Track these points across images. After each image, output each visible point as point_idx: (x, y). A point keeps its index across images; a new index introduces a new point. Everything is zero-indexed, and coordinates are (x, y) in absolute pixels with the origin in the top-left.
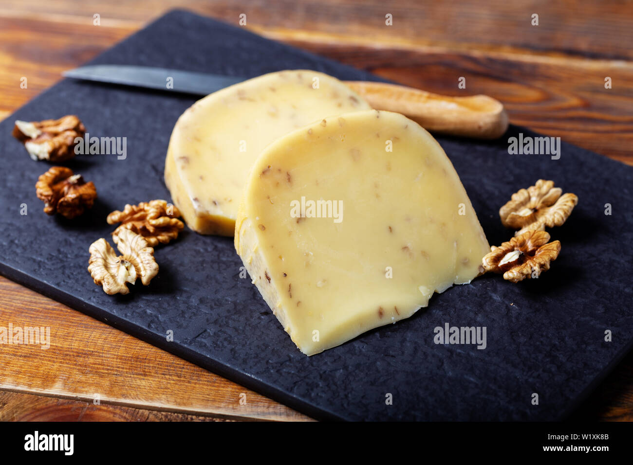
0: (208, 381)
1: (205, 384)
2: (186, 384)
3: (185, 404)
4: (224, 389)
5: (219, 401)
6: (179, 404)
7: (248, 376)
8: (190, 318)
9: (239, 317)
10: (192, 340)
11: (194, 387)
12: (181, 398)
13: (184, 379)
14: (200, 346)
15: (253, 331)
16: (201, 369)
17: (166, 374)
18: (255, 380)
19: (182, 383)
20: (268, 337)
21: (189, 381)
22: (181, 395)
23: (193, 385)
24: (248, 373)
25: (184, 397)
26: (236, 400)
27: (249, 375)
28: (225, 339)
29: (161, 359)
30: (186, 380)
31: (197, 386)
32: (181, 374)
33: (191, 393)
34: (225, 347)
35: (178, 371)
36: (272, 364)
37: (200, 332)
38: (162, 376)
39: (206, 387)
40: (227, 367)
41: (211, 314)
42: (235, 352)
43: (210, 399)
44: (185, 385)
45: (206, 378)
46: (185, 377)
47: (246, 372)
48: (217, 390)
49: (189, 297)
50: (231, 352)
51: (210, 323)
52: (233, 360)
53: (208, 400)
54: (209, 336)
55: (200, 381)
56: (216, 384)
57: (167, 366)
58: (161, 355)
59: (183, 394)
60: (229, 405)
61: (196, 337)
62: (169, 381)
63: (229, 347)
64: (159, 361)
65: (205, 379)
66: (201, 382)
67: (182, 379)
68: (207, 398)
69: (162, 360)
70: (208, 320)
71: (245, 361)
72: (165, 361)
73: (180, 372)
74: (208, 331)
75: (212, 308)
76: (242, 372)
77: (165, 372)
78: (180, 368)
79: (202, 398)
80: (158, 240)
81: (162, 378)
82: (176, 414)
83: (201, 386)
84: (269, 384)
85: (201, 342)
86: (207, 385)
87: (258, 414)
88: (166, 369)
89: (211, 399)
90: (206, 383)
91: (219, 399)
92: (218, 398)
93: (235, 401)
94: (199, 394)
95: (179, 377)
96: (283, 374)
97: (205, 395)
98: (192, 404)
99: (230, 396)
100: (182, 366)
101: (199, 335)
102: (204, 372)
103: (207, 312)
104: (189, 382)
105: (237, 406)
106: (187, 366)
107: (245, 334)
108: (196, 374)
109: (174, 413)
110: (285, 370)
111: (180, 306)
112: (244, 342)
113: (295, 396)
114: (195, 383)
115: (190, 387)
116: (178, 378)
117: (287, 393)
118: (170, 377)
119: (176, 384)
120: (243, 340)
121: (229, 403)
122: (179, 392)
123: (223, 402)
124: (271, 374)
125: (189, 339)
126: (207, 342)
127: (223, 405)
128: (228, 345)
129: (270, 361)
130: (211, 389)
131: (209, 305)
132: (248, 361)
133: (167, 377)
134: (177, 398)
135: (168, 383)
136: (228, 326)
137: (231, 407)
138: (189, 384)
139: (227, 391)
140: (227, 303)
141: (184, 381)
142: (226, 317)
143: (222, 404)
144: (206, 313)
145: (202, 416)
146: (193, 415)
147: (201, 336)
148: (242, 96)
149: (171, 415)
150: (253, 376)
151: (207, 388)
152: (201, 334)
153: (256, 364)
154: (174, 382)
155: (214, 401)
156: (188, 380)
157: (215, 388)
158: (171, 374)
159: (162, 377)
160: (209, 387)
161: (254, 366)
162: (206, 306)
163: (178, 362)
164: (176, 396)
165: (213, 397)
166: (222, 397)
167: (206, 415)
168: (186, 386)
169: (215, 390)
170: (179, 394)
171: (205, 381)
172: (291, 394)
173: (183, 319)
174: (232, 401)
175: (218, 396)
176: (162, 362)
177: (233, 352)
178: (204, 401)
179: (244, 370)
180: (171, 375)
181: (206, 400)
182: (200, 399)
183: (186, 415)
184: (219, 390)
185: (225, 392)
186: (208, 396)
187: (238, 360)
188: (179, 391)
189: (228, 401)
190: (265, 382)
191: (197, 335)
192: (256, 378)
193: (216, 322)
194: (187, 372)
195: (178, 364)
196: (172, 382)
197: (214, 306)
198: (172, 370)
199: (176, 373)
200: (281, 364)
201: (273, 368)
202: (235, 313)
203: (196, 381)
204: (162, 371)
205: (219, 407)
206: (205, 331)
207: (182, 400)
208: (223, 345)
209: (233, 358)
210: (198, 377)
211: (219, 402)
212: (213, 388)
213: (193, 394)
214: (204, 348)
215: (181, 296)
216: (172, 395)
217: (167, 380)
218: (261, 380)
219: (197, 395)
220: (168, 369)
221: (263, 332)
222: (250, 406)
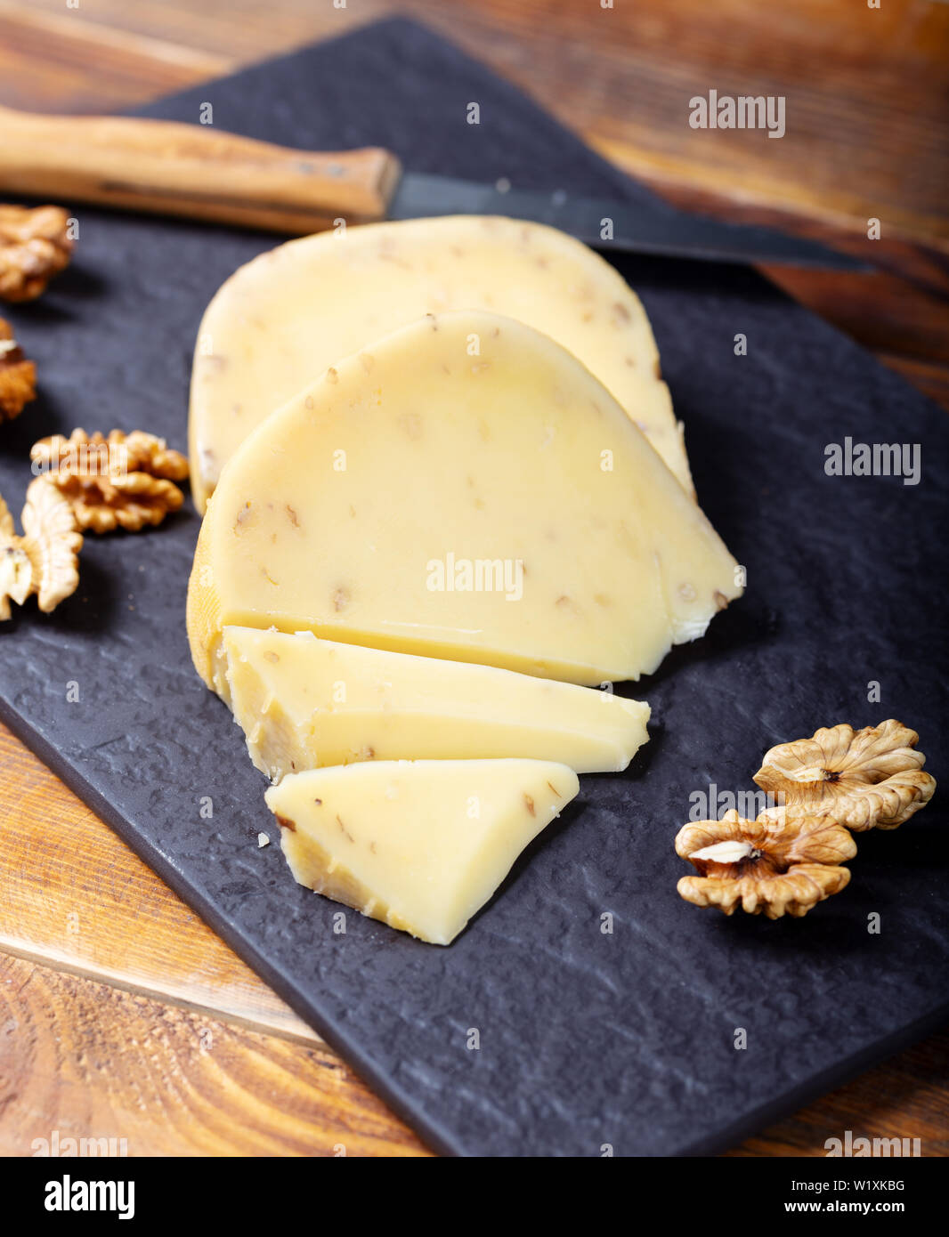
0: (173, 919)
1: (165, 924)
2: (128, 918)
3: (111, 964)
4: (203, 943)
5: (186, 967)
6: (101, 963)
7: (162, 858)
8: (106, 703)
9: (204, 725)
10: (88, 751)
11: (142, 928)
12: (109, 947)
13: (126, 907)
14: (96, 769)
15: (218, 762)
16: (166, 888)
17: (90, 889)
18: (173, 869)
19: (119, 915)
20: (240, 783)
21: (134, 912)
22: (109, 942)
23: (141, 923)
24: (164, 851)
25: (114, 947)
26: (223, 972)
27: (164, 855)
28: (153, 767)
29: (89, 852)
30: (129, 908)
31: (149, 926)
32: (121, 893)
33: (132, 939)
34: (144, 783)
35: (117, 885)
36: (220, 842)
37: (111, 738)
38: (82, 891)
39: (168, 932)
40: (130, 827)
41: (151, 705)
42: (159, 799)
43: (167, 961)
44: (123, 920)
45: (172, 911)
46: (128, 901)
47: (161, 848)
48: (188, 942)
49: (123, 658)
50: (151, 797)
51: (139, 724)
52: (146, 813)
53: (164, 963)
54: (126, 751)
55: (157, 916)
56: (190, 930)
57: (98, 872)
58: (91, 843)
59: (113, 939)
60: (202, 982)
61: (98, 747)
62: (92, 906)
63: (155, 784)
64: (84, 857)
65: (170, 914)
66: (158, 919)
67: (122, 905)
68: (162, 957)
69: (90, 855)
70: (137, 717)
71: (168, 824)
72: (95, 857)
73: (121, 890)
74: (129, 738)
75: (158, 692)
76: (153, 844)
77: (89, 882)
78: (124, 879)
79: (155, 956)
80: (117, 520)
81: (80, 896)
82: (89, 982)
83: (157, 928)
84: (194, 884)
85: (103, 760)
86: (171, 928)
87: (260, 1013)
88: (93, 877)
89: (170, 962)
90: (168, 922)
91: (187, 964)
92: (187, 962)
93: (218, 974)
94: (149, 946)
95: (116, 901)
96: (233, 870)
97: (161, 949)
98: (127, 966)
99: (211, 960)
100: (129, 876)
101: (105, 744)
102: (171, 898)
103: (145, 699)
104: (134, 915)
105: (219, 987)
106: (140, 876)
107: (197, 765)
108: (155, 898)
109: (86, 979)
110: (239, 863)
111: (99, 672)
112: (188, 781)
113: (232, 924)
114: (147, 920)
115: (131, 927)
116: (112, 902)
117: (222, 913)
118: (98, 897)
119: (106, 914)
120: (187, 778)
121: (206, 976)
122: (107, 934)
123: (192, 972)
124: (208, 863)
125: (83, 746)
126: (115, 764)
127: (191, 978)
128: (153, 779)
129: (219, 836)
130: (174, 939)
131: (155, 684)
132: (175, 825)
133: (92, 895)
134: (99, 946)
135: (89, 909)
136: (171, 740)
137: (208, 986)
138: (133, 920)
139: (209, 948)
140: (194, 688)
141: (123, 910)
142: (177, 720)
143: (190, 976)
144: (141, 701)
145: (144, 995)
146: (124, 989)
147: (109, 746)
148: (386, 252)
149: (78, 983)
150: (170, 860)
151: (169, 936)
152: (112, 742)
153: (188, 836)
154: (102, 909)
155: (175, 966)
156: (133, 909)
157: (185, 938)
158: (101, 889)
159: (82, 894)
160: (174, 934)
161: (183, 838)
162: (150, 685)
163: (122, 866)
164: (98, 943)
165: (175, 958)
166: (194, 961)
167: (152, 994)
168: (127, 923)
169: (184, 941)
170: (105, 937)
171: (169, 918)
172: (227, 918)
173: (92, 700)
174: (213, 973)
175: (185, 958)
176: (90, 859)
177: (154, 798)
178: (155, 963)
179: (159, 842)
180: (100, 893)
181: (159, 962)
182: (146, 957)
183: (109, 987)
184: (192, 944)
185: (203, 949)
186: (164, 954)
187: (156, 817)
188: (107, 932)
189: (204, 973)
190: (188, 879)
191: (101, 742)
192: (174, 865)
193: (151, 725)
194: (135, 891)
195: (122, 870)
196: (99, 908)
197: (164, 688)
198: (105, 881)
199: (112, 890)
200: (238, 850)
201: (218, 853)
202: (200, 716)
203: (149, 916)
204: (84, 880)
205: (181, 983)
206: (122, 738)
207: (108, 953)
208: (142, 777)
209: (150, 810)
210: (156, 905)
211: (185, 970)
212: (181, 937)
213: (135, 943)
214: (102, 773)
215: (110, 651)
216: (90, 937)
217: (89, 903)
218: (182, 873)
219: (142, 947)
220: (97, 878)
221: (235, 771)
222: (247, 991)
